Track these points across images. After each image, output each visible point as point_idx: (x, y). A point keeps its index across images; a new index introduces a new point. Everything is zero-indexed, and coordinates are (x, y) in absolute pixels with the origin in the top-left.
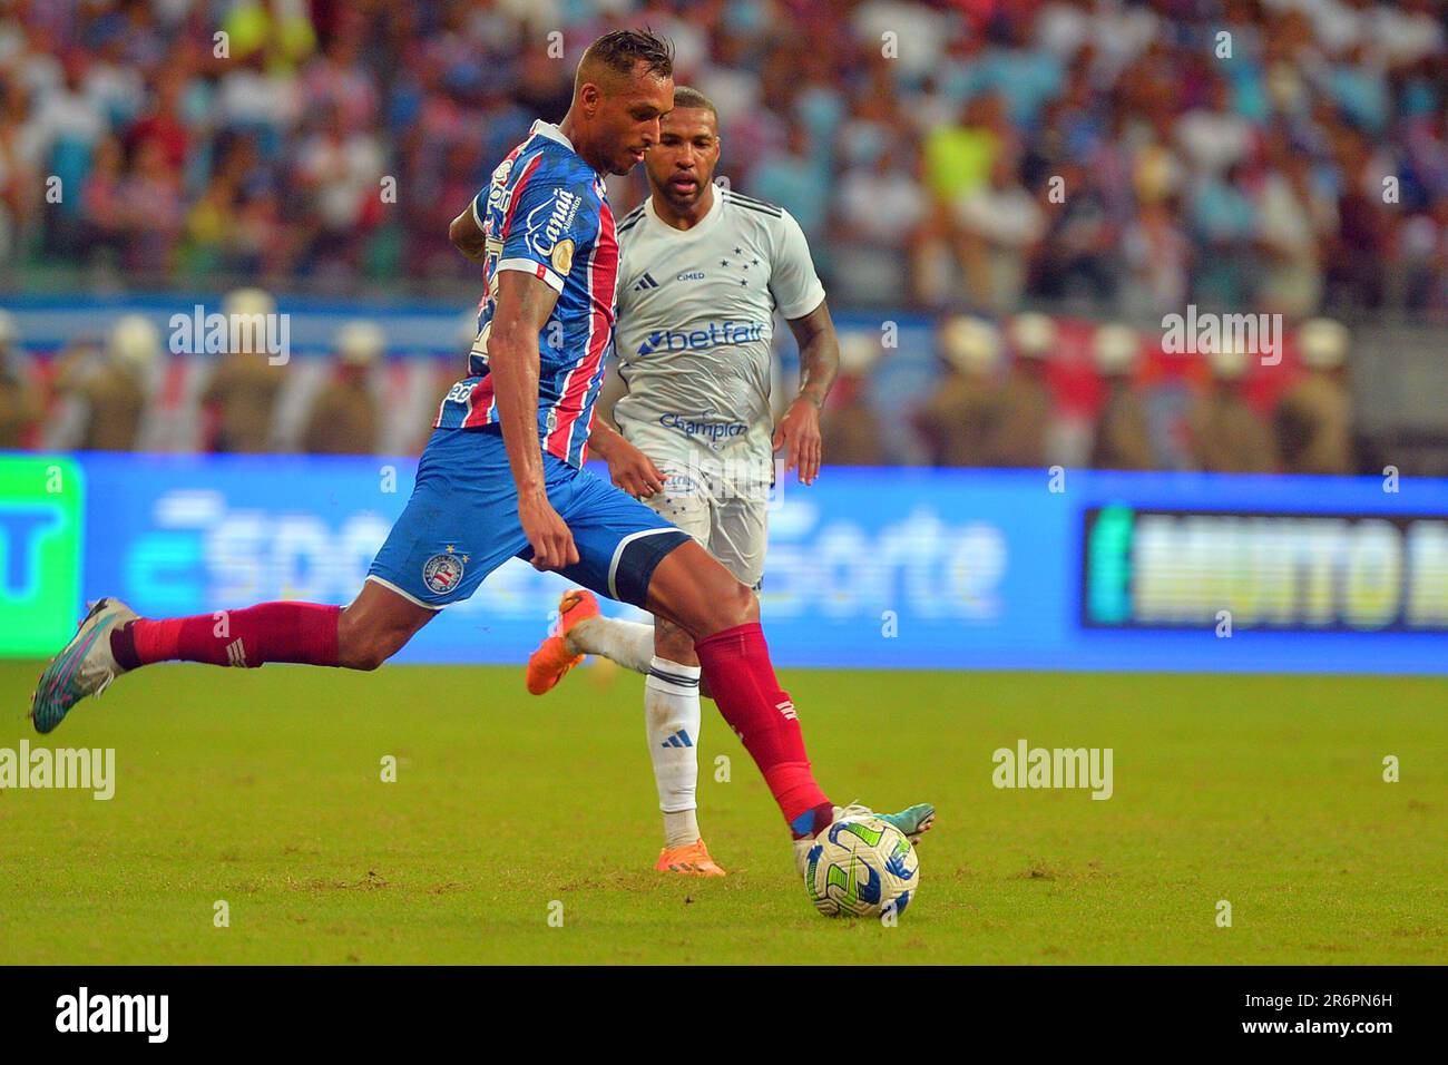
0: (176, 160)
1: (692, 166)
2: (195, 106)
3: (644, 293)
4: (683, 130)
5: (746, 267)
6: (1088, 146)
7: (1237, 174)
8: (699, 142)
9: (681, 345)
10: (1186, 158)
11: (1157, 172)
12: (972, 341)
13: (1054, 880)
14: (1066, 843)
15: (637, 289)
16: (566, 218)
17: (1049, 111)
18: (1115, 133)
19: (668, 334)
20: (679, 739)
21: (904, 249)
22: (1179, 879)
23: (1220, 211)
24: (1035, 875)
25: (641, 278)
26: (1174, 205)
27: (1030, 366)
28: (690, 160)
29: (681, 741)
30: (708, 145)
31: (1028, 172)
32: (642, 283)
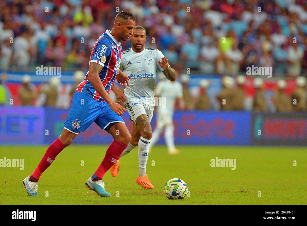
0: (64, 44)
1: (141, 41)
2: (68, 33)
3: (129, 65)
4: (139, 34)
5: (149, 61)
6: (253, 41)
7: (284, 47)
8: (142, 36)
9: (137, 77)
10: (273, 43)
11: (267, 46)
12: (229, 81)
13: (246, 192)
14: (248, 185)
15: (128, 64)
16: (104, 51)
17: (244, 34)
18: (258, 38)
19: (134, 75)
20: (145, 154)
21: (215, 62)
22: (272, 192)
23: (280, 54)
24: (242, 192)
25: (128, 62)
26: (270, 53)
27: (240, 86)
28: (140, 40)
29: (146, 155)
30: (144, 37)
31: (240, 46)
32: (128, 63)
